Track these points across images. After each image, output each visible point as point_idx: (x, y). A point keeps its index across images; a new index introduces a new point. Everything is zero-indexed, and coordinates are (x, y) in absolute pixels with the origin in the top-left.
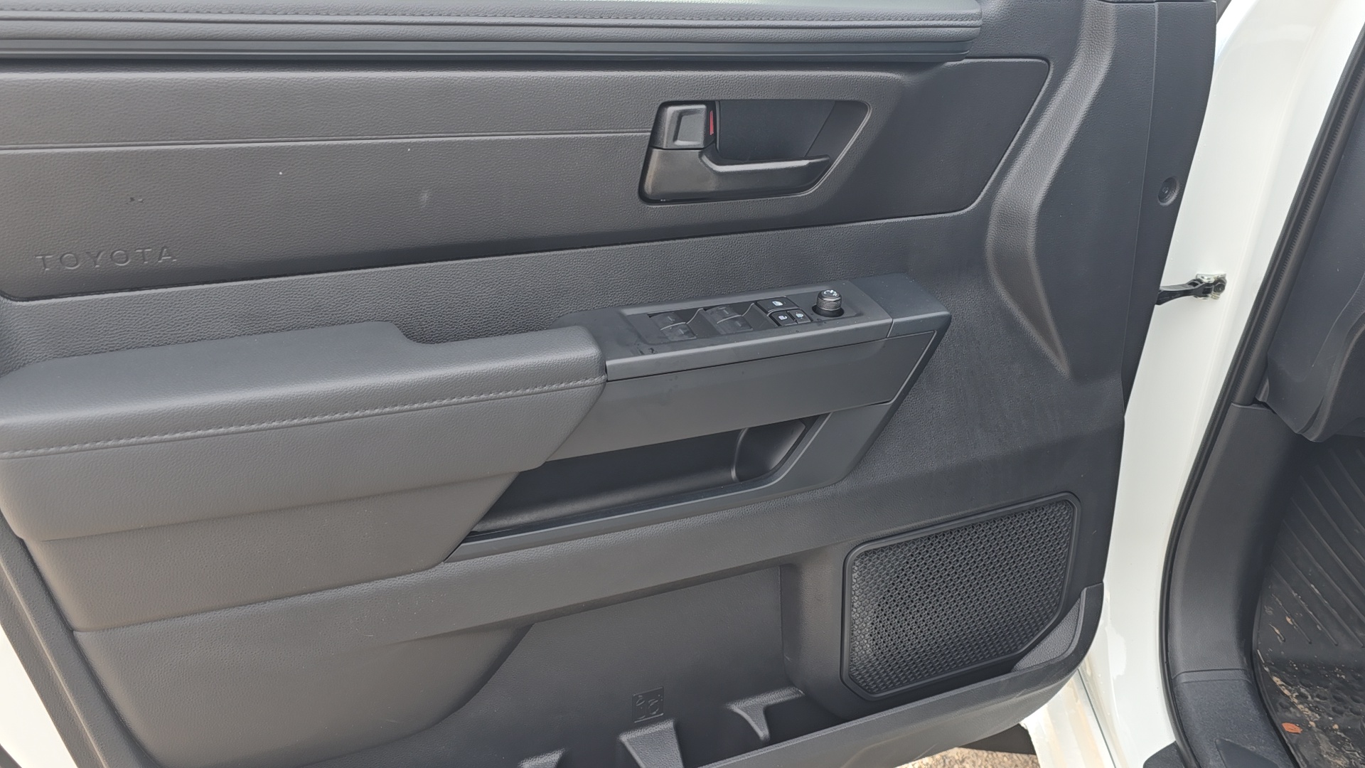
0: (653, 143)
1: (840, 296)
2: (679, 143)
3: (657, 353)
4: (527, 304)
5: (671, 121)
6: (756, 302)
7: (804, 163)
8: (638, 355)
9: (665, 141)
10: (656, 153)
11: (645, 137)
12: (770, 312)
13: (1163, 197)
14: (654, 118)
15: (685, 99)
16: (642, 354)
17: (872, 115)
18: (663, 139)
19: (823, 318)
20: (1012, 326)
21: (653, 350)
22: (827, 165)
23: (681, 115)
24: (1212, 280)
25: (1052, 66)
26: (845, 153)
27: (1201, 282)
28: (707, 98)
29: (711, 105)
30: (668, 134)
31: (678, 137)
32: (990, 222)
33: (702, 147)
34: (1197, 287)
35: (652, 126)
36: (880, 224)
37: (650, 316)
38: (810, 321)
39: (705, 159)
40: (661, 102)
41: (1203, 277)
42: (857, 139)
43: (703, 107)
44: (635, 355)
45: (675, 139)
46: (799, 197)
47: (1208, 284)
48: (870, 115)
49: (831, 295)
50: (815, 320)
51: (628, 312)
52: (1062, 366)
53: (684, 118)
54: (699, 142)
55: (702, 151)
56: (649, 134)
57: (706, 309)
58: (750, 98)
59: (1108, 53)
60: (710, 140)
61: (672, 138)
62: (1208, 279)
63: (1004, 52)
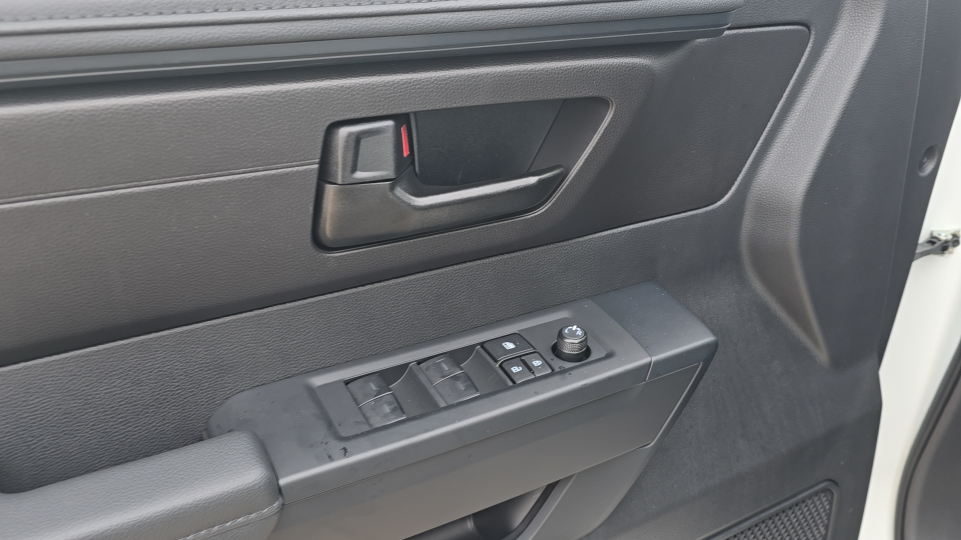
0: (324, 176)
1: (586, 334)
2: (360, 175)
3: (352, 455)
4: (179, 391)
5: (346, 147)
6: (482, 344)
7: (532, 180)
8: (325, 463)
9: (339, 172)
10: (330, 191)
11: (311, 170)
12: (501, 359)
13: (921, 166)
14: (319, 145)
15: (364, 115)
16: (331, 458)
17: (615, 112)
18: (336, 171)
19: (568, 365)
20: (769, 320)
21: (345, 449)
22: (562, 177)
23: (358, 139)
24: (950, 237)
25: (813, 32)
26: (583, 161)
27: (939, 240)
28: (395, 112)
29: (401, 119)
30: (344, 165)
31: (359, 166)
32: (746, 213)
33: (393, 177)
34: (936, 245)
35: (319, 156)
36: (624, 231)
37: (347, 382)
38: (550, 371)
39: (400, 192)
40: (328, 123)
41: (940, 235)
42: (598, 143)
43: (390, 123)
44: (321, 462)
45: (354, 170)
46: (528, 219)
47: (946, 242)
48: (612, 113)
49: (573, 334)
50: (557, 369)
51: (318, 381)
52: (822, 356)
53: (364, 143)
54: (388, 172)
55: (394, 182)
56: (316, 166)
57: (419, 362)
58: (455, 106)
59: (878, 14)
60: (403, 165)
61: (349, 169)
62: (946, 236)
63: (763, 20)
